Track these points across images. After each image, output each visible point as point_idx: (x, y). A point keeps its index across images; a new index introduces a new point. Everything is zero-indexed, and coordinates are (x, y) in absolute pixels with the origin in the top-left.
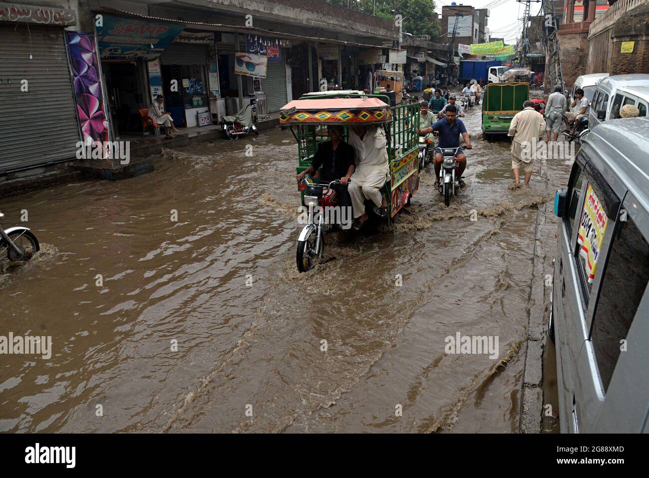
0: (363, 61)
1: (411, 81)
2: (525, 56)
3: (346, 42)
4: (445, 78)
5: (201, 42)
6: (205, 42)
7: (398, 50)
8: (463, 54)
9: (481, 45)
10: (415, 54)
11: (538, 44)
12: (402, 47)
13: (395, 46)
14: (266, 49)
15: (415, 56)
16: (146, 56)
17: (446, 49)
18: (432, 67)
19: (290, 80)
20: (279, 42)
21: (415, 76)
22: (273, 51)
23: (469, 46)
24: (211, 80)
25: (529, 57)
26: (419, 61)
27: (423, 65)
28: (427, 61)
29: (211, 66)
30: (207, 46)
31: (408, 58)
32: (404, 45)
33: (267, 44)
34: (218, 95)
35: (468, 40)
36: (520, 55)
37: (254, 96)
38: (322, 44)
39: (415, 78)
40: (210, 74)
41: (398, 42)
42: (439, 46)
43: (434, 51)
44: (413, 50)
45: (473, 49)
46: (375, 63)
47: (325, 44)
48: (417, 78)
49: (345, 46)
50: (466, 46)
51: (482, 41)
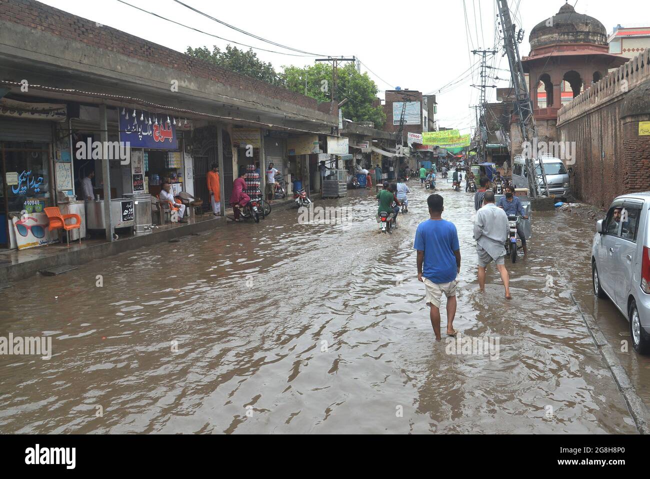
0: (293, 150)
2: (484, 146)
3: (271, 125)
5: (43, 116)
6: (50, 117)
7: (338, 137)
8: (412, 145)
9: (433, 135)
10: (358, 143)
11: (498, 133)
12: (342, 135)
13: (334, 133)
14: (152, 130)
15: (357, 145)
17: (393, 138)
18: (378, 158)
19: (191, 174)
20: (172, 122)
22: (162, 133)
23: (420, 135)
24: (58, 174)
25: (488, 148)
26: (363, 151)
27: (368, 156)
28: (373, 152)
29: (60, 154)
30: (53, 123)
31: (350, 147)
32: (344, 131)
33: (153, 123)
34: (72, 196)
35: (418, 129)
36: (479, 145)
37: (131, 197)
38: (238, 127)
40: (58, 165)
41: (337, 128)
42: (386, 135)
43: (380, 140)
44: (356, 138)
45: (424, 138)
46: (310, 153)
47: (242, 127)
49: (269, 130)
50: (417, 135)
51: (432, 129)
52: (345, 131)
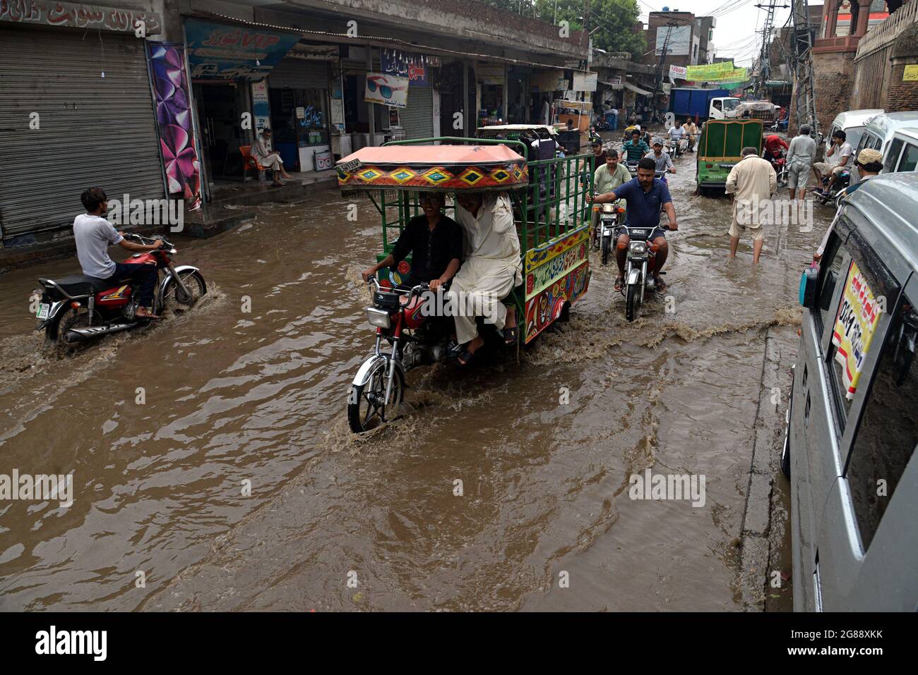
0: (537, 87)
1: (602, 116)
2: (764, 83)
3: (515, 61)
4: (649, 112)
5: (322, 58)
6: (327, 58)
7: (586, 73)
8: (675, 80)
9: (702, 68)
10: (610, 78)
11: (782, 67)
12: (592, 69)
13: (582, 67)
14: (407, 68)
15: (609, 81)
16: (250, 75)
17: (652, 72)
18: (632, 96)
19: (438, 111)
20: (425, 60)
21: (607, 109)
22: (416, 71)
23: (684, 68)
24: (332, 109)
25: (768, 85)
26: (613, 88)
27: (619, 94)
28: (625, 89)
29: (334, 91)
30: (329, 63)
31: (599, 83)
32: (594, 65)
33: (409, 61)
34: (342, 130)
35: (684, 61)
36: (757, 82)
37: (390, 131)
38: (482, 63)
39: (607, 112)
40: (332, 101)
41: (586, 61)
42: (642, 68)
43: (635, 74)
44: (606, 73)
45: (689, 72)
46: (554, 90)
47: (486, 62)
48: (610, 111)
49: (513, 66)
50: (681, 68)
51: (703, 61)
52: (597, 64)
